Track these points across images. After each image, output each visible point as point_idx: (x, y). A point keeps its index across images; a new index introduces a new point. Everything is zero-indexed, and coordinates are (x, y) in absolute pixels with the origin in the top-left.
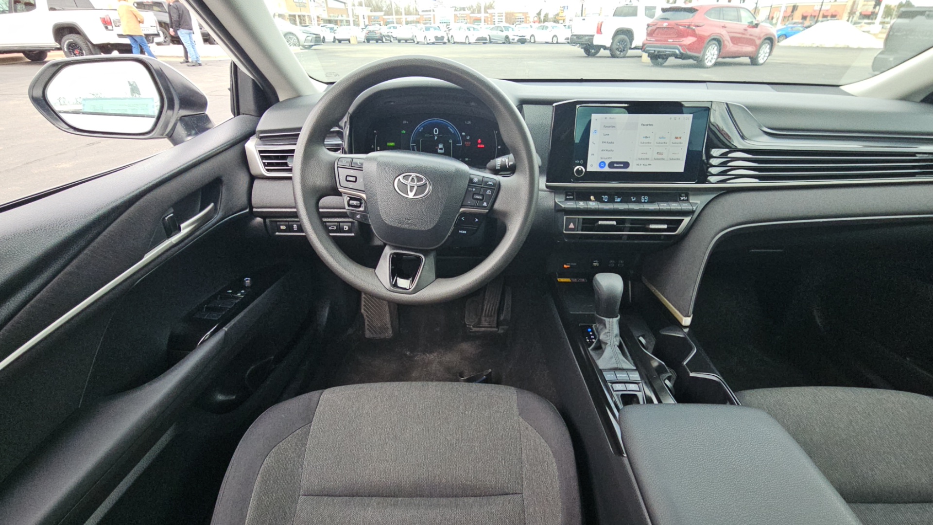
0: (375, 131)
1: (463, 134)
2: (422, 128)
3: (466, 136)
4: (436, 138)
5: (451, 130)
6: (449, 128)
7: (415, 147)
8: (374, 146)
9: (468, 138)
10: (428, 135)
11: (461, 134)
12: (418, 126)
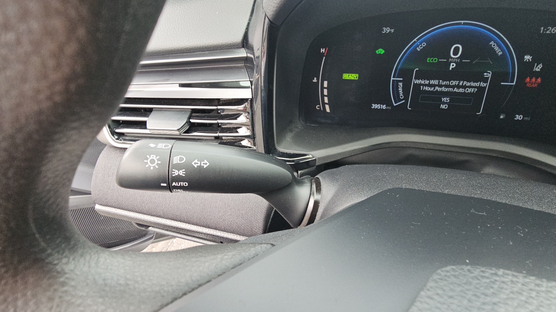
0: (323, 50)
1: (528, 58)
2: (424, 44)
3: (530, 65)
4: (452, 66)
5: (496, 48)
6: (492, 43)
7: (401, 84)
8: (318, 79)
9: (538, 68)
10: (435, 60)
11: (520, 58)
12: (415, 40)
